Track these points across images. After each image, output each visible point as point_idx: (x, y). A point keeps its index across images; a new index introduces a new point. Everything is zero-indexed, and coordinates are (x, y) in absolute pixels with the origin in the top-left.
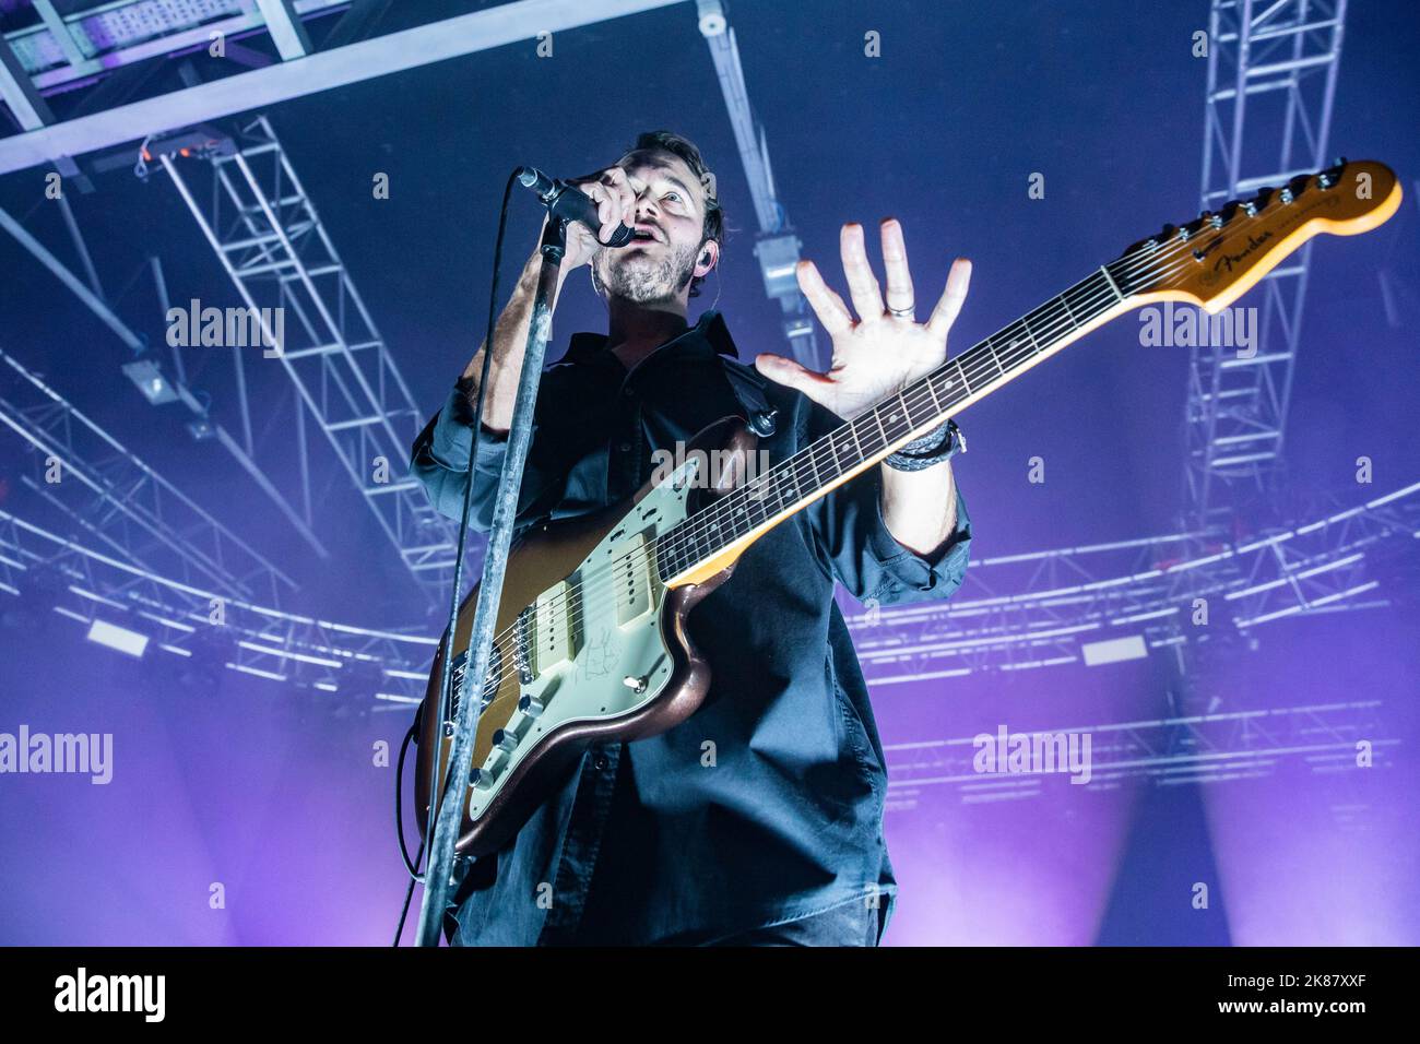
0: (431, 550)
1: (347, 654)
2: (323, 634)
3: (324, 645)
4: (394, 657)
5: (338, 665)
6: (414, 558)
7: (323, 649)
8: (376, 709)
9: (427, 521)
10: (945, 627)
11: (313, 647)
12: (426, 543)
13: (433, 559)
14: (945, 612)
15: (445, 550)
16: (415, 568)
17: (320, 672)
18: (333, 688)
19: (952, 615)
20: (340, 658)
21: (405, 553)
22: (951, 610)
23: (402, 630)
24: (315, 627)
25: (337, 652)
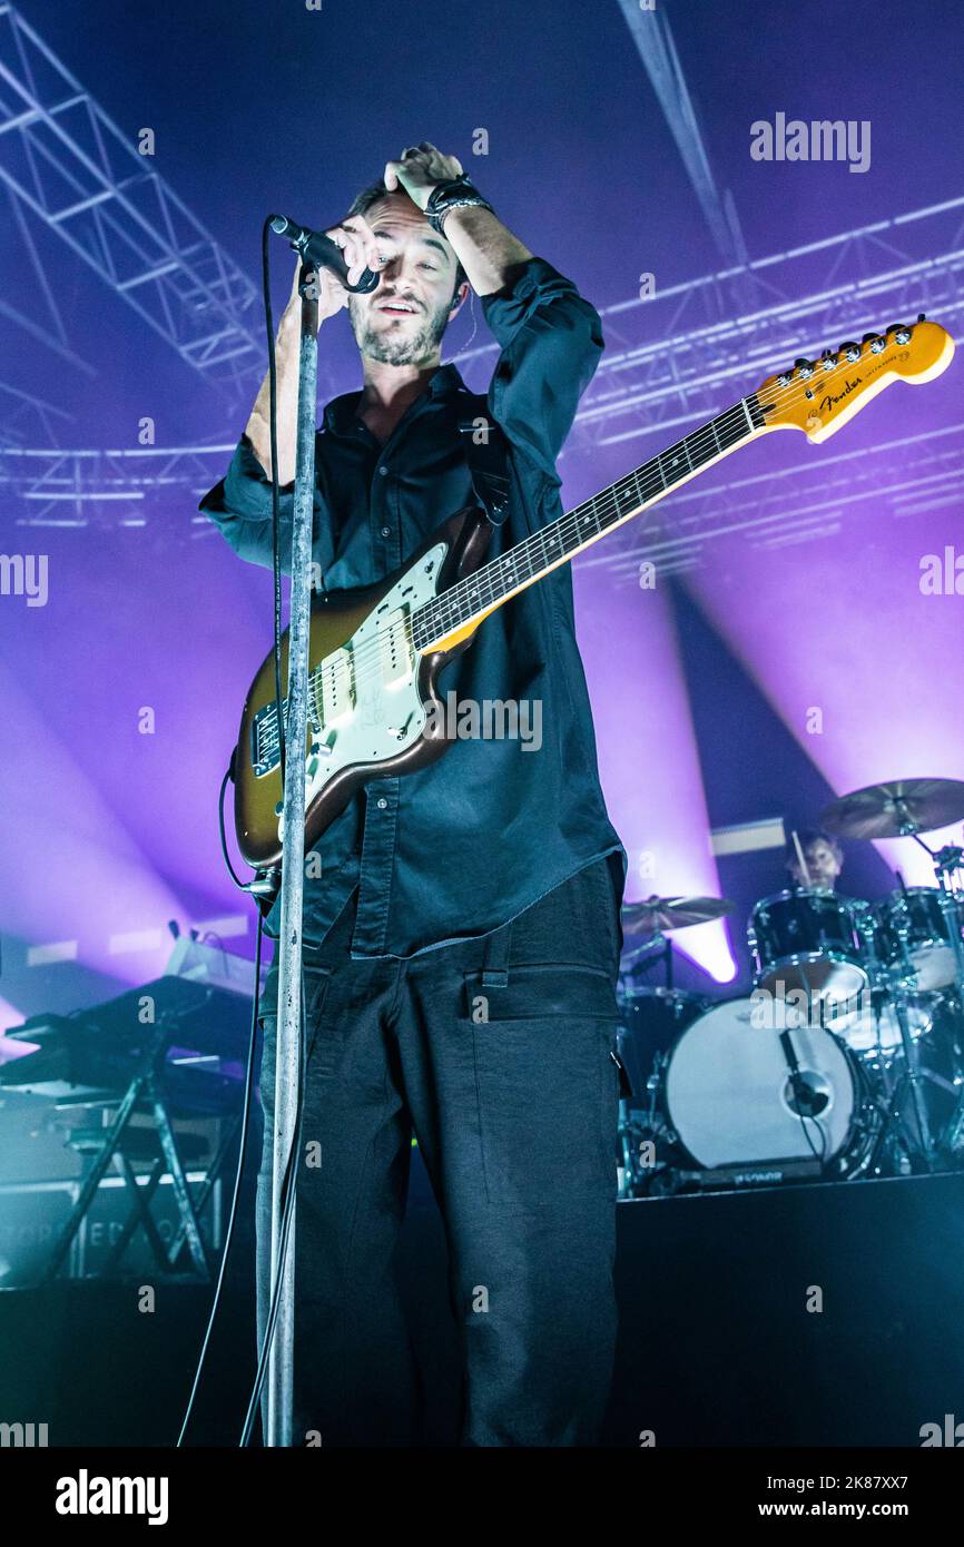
0: (214, 340)
1: (147, 481)
2: (115, 465)
3: (119, 477)
4: (203, 474)
5: (139, 495)
6: (197, 353)
7: (120, 482)
8: (196, 536)
9: (200, 306)
10: (853, 312)
11: (107, 481)
12: (206, 332)
13: (220, 349)
14: (851, 293)
15: (230, 337)
16: (200, 365)
17: (123, 508)
18: (141, 523)
19: (860, 295)
20: (141, 488)
21: (184, 350)
22: (858, 290)
23: (203, 440)
24: (103, 459)
25: (136, 481)
